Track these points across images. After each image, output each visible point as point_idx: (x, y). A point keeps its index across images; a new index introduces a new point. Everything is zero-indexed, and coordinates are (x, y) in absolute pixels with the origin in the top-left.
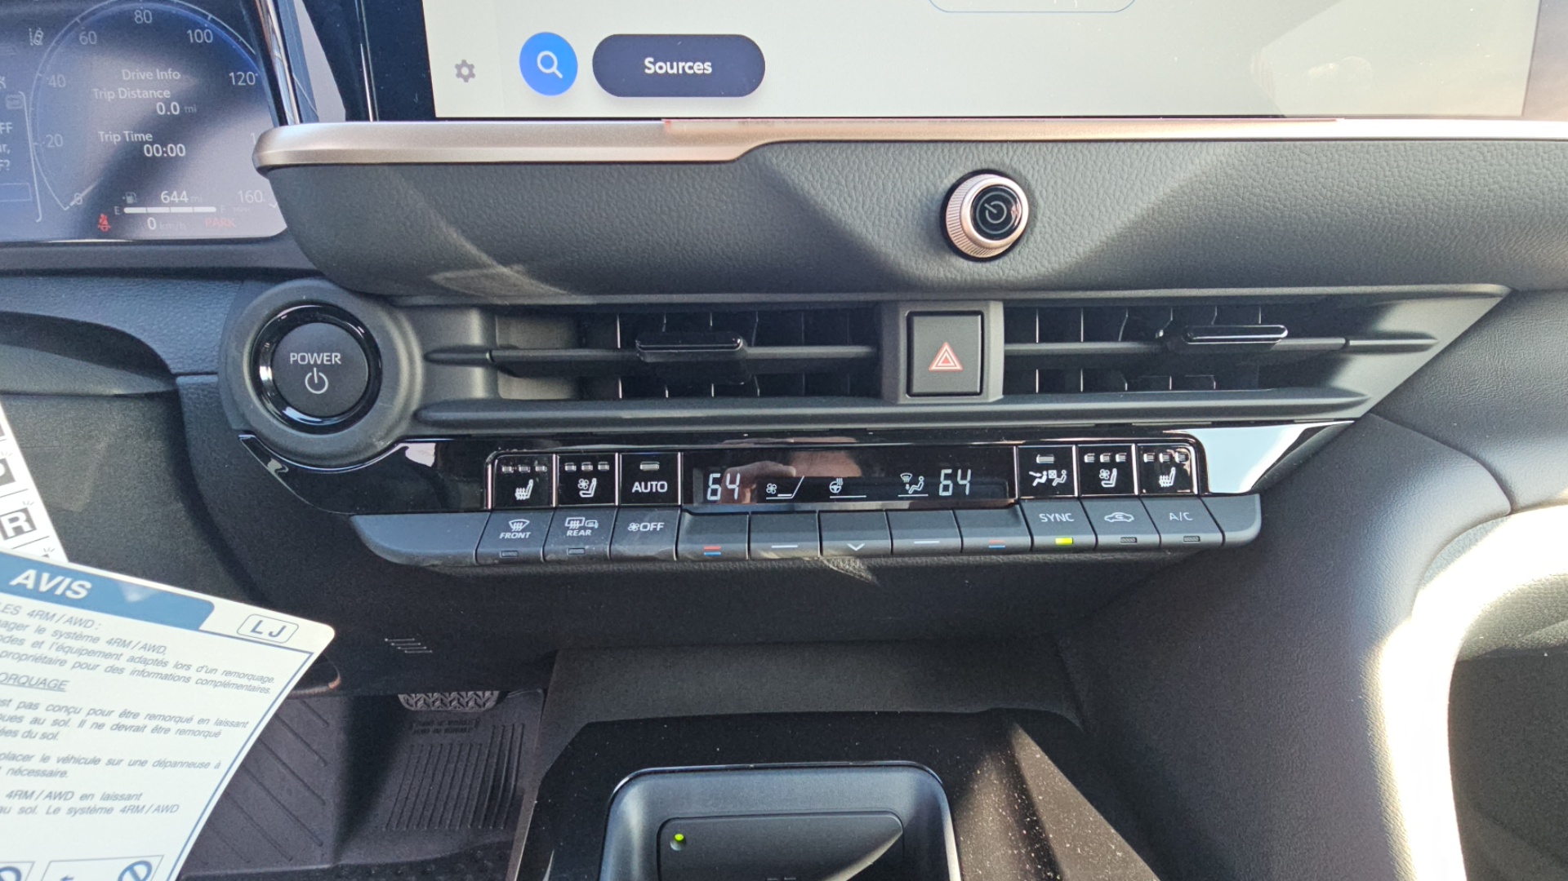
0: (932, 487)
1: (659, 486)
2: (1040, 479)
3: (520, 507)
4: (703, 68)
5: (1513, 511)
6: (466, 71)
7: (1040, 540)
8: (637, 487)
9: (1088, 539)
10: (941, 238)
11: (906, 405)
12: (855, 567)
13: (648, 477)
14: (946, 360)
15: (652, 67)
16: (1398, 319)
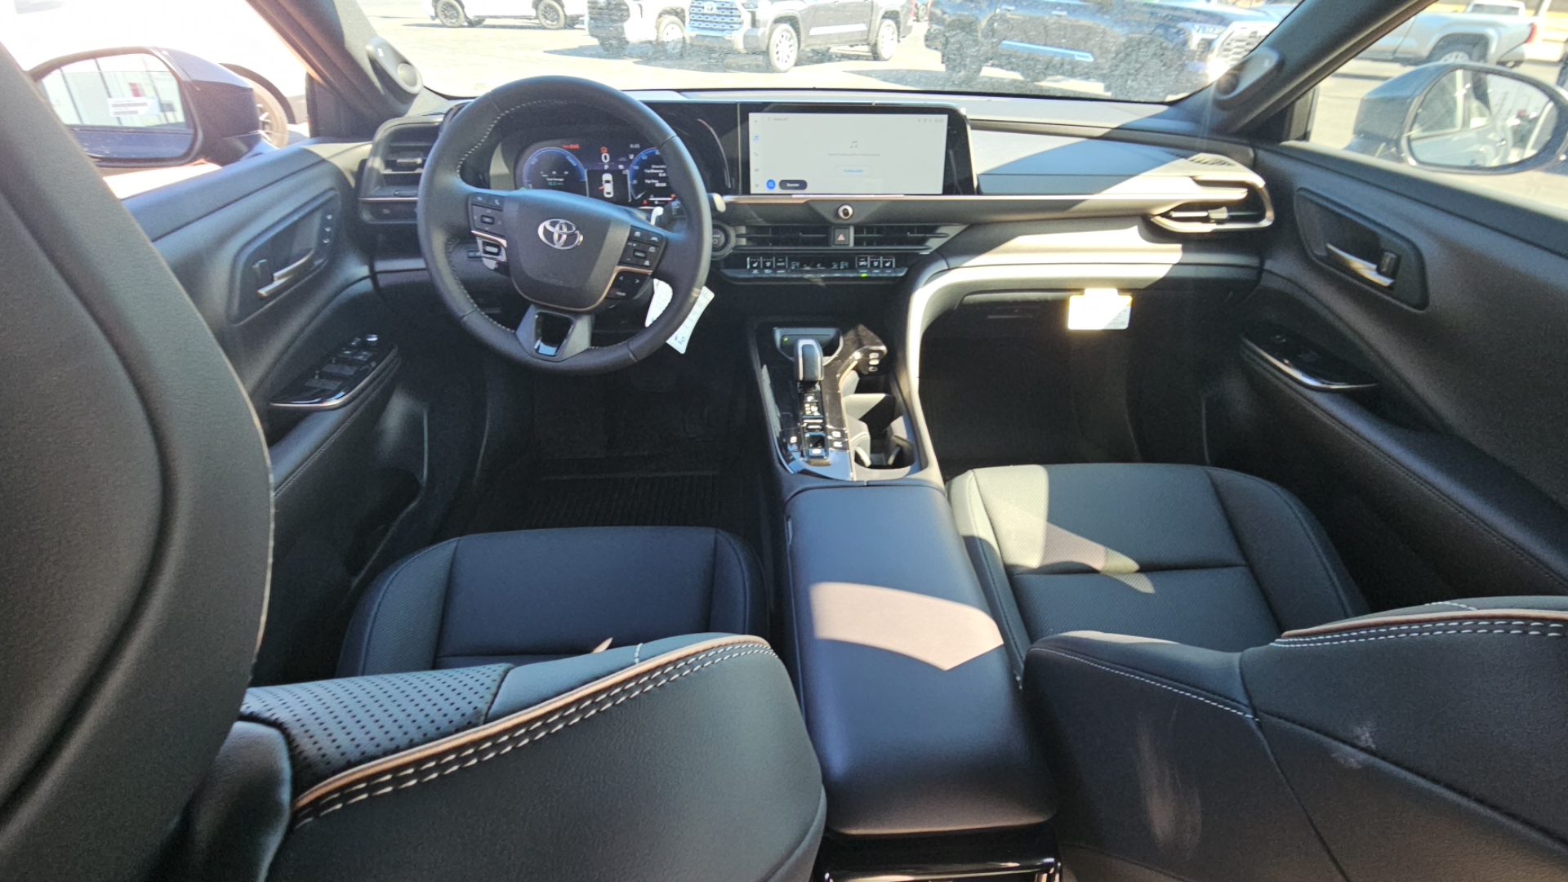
0: (839, 266)
1: (783, 264)
2: (861, 264)
3: (755, 268)
4: (797, 185)
5: (949, 269)
6: (757, 186)
7: (859, 275)
8: (778, 264)
9: (869, 275)
10: (837, 215)
11: (833, 247)
12: (822, 284)
13: (780, 262)
14: (841, 238)
15: (789, 185)
16: (941, 230)
